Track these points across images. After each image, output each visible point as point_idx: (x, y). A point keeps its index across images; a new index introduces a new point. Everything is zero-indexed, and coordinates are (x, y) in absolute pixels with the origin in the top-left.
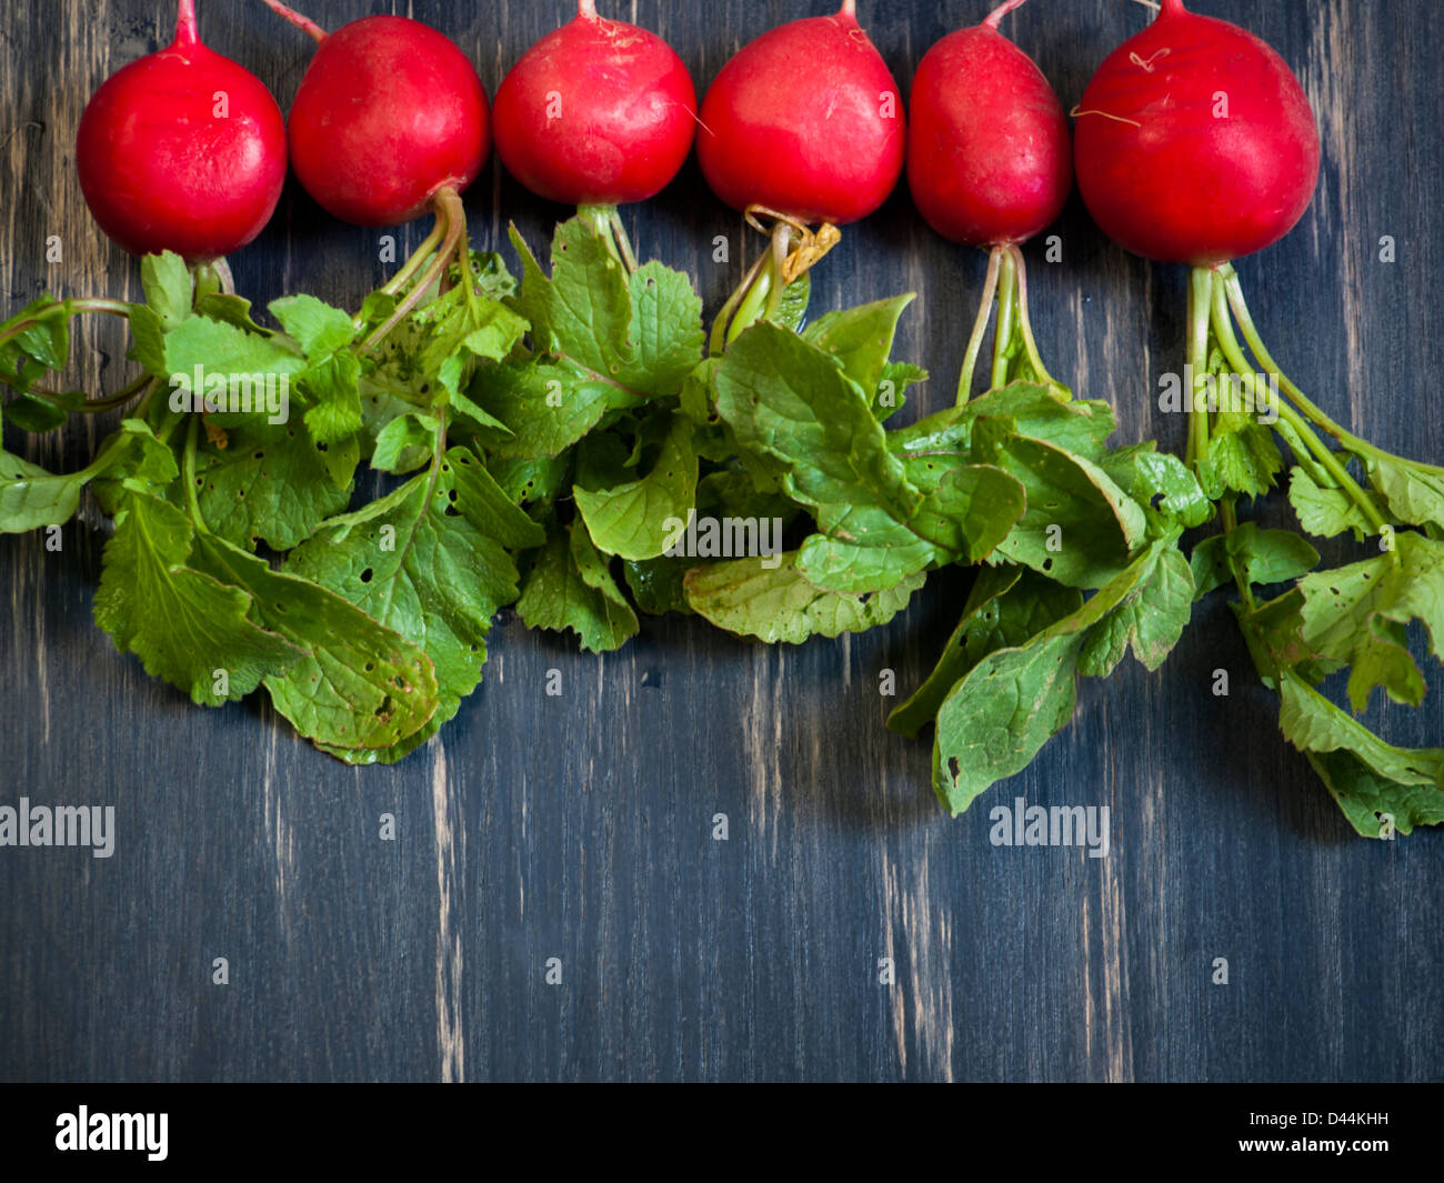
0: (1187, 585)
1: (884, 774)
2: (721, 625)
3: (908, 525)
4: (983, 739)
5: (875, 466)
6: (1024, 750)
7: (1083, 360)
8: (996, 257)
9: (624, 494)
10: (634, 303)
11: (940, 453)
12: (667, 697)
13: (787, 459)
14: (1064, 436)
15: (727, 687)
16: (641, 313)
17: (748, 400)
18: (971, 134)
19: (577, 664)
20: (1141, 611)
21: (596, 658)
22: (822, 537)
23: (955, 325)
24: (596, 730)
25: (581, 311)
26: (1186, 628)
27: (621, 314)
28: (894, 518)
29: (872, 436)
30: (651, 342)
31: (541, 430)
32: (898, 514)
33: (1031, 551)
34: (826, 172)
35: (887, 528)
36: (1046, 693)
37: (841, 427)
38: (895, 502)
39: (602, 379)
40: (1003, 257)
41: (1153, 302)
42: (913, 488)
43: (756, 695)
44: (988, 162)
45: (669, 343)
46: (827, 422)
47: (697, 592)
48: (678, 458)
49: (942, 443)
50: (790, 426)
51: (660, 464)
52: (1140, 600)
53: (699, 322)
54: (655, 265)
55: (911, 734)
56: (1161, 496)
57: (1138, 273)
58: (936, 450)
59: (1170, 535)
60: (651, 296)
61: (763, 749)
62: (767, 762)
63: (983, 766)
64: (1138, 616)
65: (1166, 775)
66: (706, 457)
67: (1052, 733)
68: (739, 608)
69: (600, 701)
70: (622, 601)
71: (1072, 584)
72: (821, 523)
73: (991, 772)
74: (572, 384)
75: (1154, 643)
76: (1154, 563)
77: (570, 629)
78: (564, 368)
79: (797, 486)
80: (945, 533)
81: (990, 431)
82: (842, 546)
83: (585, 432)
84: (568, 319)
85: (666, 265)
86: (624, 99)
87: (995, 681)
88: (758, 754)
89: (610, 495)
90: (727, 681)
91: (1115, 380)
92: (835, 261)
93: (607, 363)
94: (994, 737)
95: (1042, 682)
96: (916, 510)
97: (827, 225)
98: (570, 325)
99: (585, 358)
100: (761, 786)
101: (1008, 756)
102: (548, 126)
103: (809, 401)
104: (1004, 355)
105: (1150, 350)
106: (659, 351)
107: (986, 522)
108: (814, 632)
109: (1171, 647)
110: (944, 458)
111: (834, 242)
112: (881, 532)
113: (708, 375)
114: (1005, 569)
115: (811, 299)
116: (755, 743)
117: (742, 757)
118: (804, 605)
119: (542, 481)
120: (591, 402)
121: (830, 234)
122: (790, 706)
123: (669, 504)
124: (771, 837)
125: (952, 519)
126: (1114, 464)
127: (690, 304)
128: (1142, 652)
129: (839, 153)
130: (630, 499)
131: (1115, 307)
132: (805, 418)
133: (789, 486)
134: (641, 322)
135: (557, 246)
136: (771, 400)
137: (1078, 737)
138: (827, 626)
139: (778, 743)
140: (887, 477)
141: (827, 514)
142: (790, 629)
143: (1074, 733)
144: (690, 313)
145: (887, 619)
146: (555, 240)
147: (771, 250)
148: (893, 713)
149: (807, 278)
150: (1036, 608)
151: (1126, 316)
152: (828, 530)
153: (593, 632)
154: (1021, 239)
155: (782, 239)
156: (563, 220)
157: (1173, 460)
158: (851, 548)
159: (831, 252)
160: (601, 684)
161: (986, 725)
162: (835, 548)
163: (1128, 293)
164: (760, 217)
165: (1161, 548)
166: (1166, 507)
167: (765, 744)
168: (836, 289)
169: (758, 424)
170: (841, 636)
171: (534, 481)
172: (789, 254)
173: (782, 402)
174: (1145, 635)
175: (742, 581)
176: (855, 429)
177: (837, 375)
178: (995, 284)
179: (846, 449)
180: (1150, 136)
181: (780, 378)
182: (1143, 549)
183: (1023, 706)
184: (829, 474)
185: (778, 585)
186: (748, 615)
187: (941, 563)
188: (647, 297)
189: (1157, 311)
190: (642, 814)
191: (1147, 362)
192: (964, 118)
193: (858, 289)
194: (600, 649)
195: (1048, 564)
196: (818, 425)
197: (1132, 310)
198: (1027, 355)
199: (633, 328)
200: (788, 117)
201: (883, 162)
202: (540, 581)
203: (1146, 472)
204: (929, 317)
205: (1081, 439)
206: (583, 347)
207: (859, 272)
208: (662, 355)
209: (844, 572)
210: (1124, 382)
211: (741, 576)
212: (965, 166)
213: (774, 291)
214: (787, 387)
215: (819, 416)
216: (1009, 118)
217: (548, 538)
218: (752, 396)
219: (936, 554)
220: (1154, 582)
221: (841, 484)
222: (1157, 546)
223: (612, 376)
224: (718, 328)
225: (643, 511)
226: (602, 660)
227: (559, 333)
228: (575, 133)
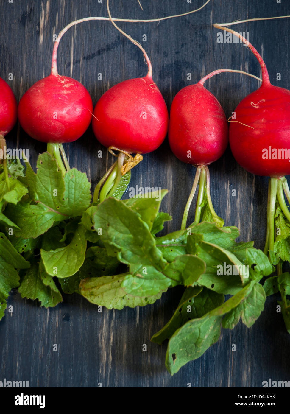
0: (263, 297)
1: (149, 358)
2: (93, 302)
3: (163, 273)
4: (185, 347)
5: (151, 252)
6: (200, 351)
7: (229, 207)
8: (199, 169)
9: (59, 252)
10: (66, 184)
11: (175, 245)
12: (71, 325)
13: (119, 247)
14: (221, 238)
15: (94, 322)
16: (69, 187)
17: (105, 225)
18: (192, 126)
19: (39, 311)
20: (246, 306)
21: (46, 310)
22: (131, 276)
23: (183, 192)
24: (45, 335)
25: (47, 186)
26: (262, 312)
27: (61, 188)
28: (157, 270)
29: (150, 241)
30: (72, 198)
31: (30, 228)
32: (159, 269)
33: (207, 281)
34: (139, 136)
35: (155, 273)
36: (210, 333)
37: (139, 237)
38: (158, 265)
39: (53, 211)
40: (201, 170)
41: (255, 187)
42: (165, 261)
43: (104, 325)
44: (198, 136)
45: (78, 199)
46: (134, 235)
47: (84, 289)
48: (80, 239)
49: (176, 242)
50: (121, 236)
51: (73, 241)
52: (246, 302)
53: (90, 191)
54: (75, 170)
55: (160, 343)
56: (255, 265)
57: (250, 176)
58: (174, 244)
59: (258, 278)
60: (73, 182)
61: (106, 346)
62: (107, 351)
63: (185, 356)
64: (244, 307)
65: (252, 363)
66: (90, 241)
67: (211, 345)
68: (100, 296)
69: (47, 325)
70: (57, 290)
71: (221, 293)
72: (131, 270)
73: (187, 358)
74: (42, 212)
75: (250, 318)
76: (251, 289)
77: (37, 299)
78: (39, 207)
79: (123, 257)
80: (176, 276)
81: (194, 239)
82: (138, 279)
83: (46, 230)
84: (42, 189)
85: (78, 170)
86: (66, 107)
87: (191, 329)
88: (104, 348)
89: (54, 252)
90: (94, 320)
91: (240, 215)
92: (140, 166)
93: (55, 205)
94: (190, 347)
95: (208, 328)
96: (166, 268)
97: (138, 154)
98: (43, 191)
99: (48, 203)
100: (104, 359)
101: (194, 353)
102: (38, 116)
103: (128, 227)
104: (200, 206)
105: (253, 206)
106: (75, 201)
107: (191, 273)
108: (126, 306)
109: (256, 319)
110: (177, 247)
111: (141, 160)
112: (153, 275)
113: (92, 213)
114: (197, 287)
115: (131, 180)
116: (103, 343)
117: (98, 348)
118: (123, 296)
119: (30, 245)
120: (49, 219)
121: (139, 157)
122: (116, 331)
123: (76, 256)
124: (107, 379)
125: (178, 271)
126: (238, 250)
127: (87, 185)
128: (245, 321)
129: (144, 130)
130: (62, 253)
131: (241, 188)
132: (126, 233)
133: (120, 257)
134: (69, 191)
135: (39, 162)
136: (114, 226)
137: (220, 347)
138: (131, 304)
139: (111, 344)
140: (156, 256)
141: (133, 268)
142: (117, 304)
143: (219, 346)
144: (86, 188)
145: (153, 302)
146: (39, 160)
147: (118, 161)
148: (153, 337)
149: (130, 172)
150: (207, 299)
151: (245, 192)
152: (133, 273)
153: (46, 300)
154: (208, 163)
155: (122, 159)
156: (42, 153)
157: (260, 251)
158: (141, 280)
159: (139, 164)
160: (48, 319)
161: (187, 343)
162: (135, 280)
163: (246, 183)
164: (114, 151)
165: (254, 284)
166: (257, 269)
167: (107, 344)
168: (140, 176)
169: (109, 234)
170: (136, 307)
171: (27, 244)
172: (124, 164)
173: (118, 227)
174: (247, 315)
175: (101, 285)
176: (144, 238)
177: (138, 219)
178: (198, 179)
179: (141, 245)
180: (257, 132)
181: (118, 218)
182: (248, 283)
183: (201, 337)
184: (134, 253)
185: (115, 288)
186: (102, 298)
187: (173, 285)
188: (71, 182)
189: (257, 190)
190: (60, 368)
191: (252, 209)
192: (190, 120)
193: (148, 177)
194: (48, 306)
195: (213, 286)
196: (131, 236)
197: (247, 190)
198: (208, 205)
199: (65, 193)
200: (126, 116)
201: (159, 133)
202: (28, 280)
203: (250, 255)
204: (174, 188)
205: (227, 239)
206: (47, 199)
207: (149, 170)
208: (75, 203)
209: (138, 289)
210: (244, 216)
211: (101, 283)
212: (189, 137)
213: (118, 177)
214: (120, 221)
215: (131, 232)
216: (206, 120)
217: (31, 266)
218: (107, 223)
219: (172, 282)
220: (251, 295)
221: (138, 257)
222: (253, 283)
223: (57, 210)
224: (96, 191)
225: (66, 258)
226: (48, 310)
227: (38, 193)
228: (48, 119)
